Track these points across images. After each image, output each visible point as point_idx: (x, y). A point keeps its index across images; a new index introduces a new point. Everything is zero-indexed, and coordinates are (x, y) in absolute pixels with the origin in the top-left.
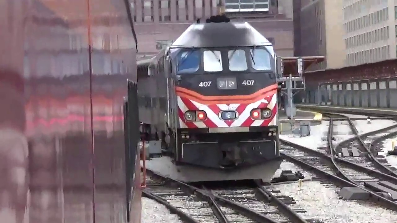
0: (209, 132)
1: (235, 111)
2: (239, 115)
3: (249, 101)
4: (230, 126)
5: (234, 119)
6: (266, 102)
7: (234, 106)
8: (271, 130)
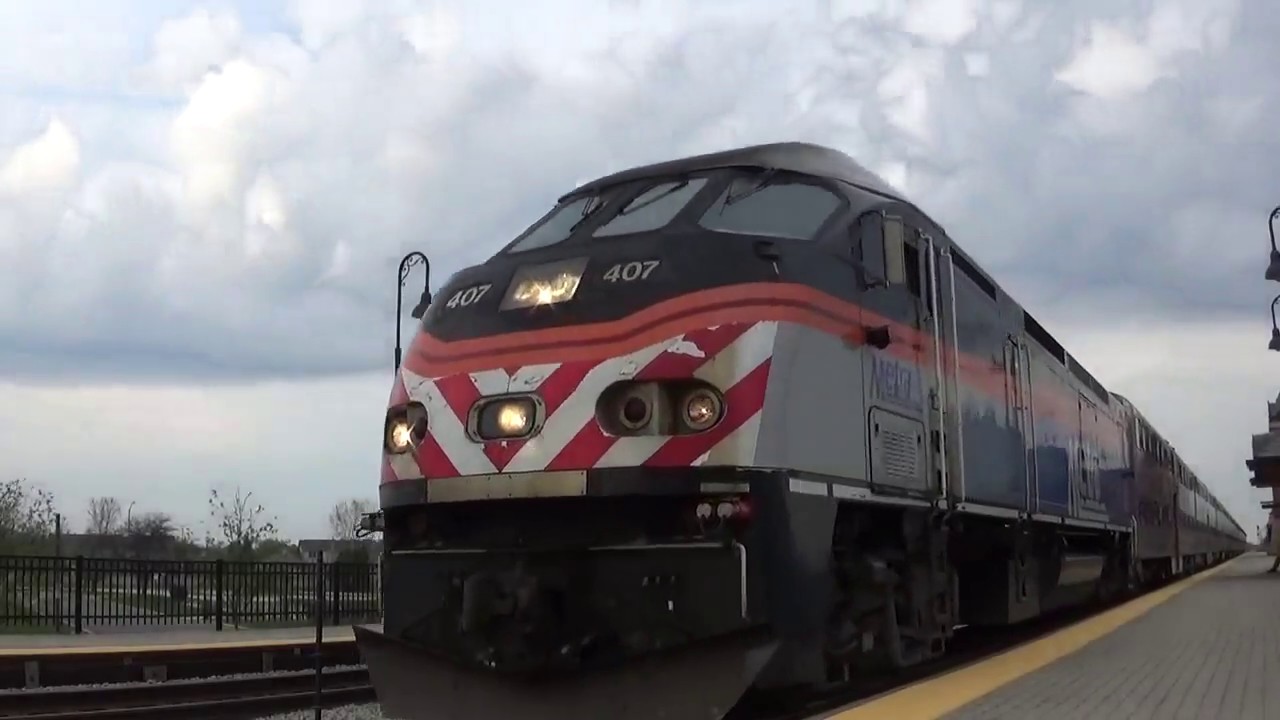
0: (426, 498)
1: (535, 397)
2: (548, 415)
3: (596, 351)
4: (504, 471)
5: (524, 436)
6: (692, 349)
7: (533, 375)
8: (707, 487)
